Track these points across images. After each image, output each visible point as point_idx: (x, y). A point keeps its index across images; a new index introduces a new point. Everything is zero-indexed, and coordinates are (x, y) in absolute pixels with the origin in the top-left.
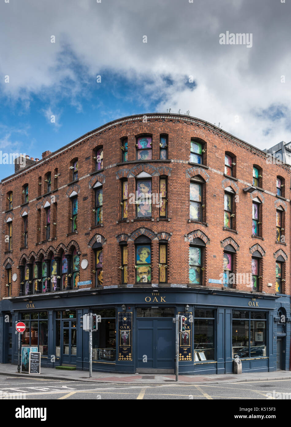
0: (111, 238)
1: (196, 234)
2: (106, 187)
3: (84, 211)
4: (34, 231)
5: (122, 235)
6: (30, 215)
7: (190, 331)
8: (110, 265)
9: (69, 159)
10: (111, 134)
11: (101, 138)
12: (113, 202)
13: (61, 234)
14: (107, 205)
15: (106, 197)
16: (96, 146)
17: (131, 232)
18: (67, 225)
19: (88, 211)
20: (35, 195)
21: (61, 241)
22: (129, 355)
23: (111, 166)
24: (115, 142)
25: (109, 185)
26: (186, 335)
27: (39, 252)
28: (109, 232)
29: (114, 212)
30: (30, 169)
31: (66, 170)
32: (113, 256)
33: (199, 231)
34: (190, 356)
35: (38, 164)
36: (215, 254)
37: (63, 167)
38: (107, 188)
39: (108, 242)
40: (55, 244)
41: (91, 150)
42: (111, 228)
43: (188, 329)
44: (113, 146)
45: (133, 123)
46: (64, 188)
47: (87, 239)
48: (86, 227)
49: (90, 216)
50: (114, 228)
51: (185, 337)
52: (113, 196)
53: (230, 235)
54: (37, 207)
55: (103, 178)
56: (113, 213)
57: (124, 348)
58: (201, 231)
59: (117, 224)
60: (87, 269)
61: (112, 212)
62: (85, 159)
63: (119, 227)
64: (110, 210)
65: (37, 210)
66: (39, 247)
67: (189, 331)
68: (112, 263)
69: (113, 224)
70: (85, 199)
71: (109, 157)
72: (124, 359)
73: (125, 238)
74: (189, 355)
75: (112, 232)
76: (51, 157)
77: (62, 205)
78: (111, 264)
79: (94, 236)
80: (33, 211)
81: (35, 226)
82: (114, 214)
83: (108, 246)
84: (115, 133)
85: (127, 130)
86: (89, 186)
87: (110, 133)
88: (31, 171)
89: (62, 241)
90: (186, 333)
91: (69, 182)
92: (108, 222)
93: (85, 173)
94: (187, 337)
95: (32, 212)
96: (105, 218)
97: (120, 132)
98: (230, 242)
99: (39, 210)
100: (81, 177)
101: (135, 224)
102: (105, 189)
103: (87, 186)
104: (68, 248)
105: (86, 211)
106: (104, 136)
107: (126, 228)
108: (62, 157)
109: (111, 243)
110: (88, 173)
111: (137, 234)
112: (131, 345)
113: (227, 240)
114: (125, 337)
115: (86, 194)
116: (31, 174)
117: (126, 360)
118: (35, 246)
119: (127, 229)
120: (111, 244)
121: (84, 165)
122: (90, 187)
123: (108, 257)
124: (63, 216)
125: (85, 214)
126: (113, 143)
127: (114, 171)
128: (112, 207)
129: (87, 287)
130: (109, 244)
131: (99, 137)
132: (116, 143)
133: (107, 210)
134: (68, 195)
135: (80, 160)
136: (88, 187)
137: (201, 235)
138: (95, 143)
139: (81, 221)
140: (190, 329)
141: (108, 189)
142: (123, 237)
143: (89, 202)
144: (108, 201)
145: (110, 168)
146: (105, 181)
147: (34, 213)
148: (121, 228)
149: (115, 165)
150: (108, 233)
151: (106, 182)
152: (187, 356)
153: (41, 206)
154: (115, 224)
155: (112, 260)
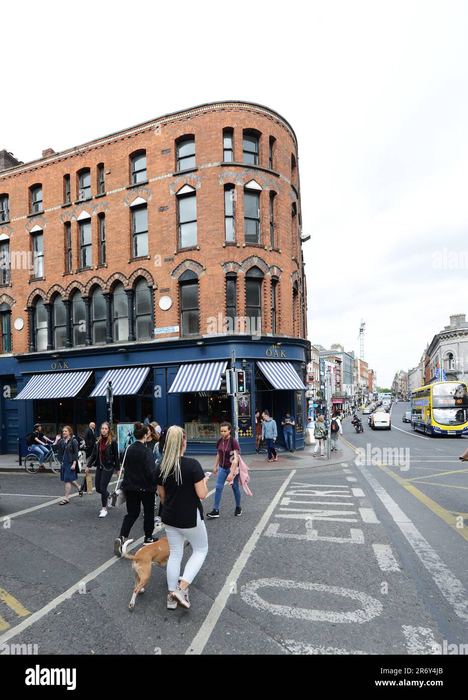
0: (213, 266)
2: (203, 194)
3: (162, 227)
4: (58, 254)
5: (230, 264)
6: (49, 231)
8: (212, 305)
9: (127, 150)
10: (208, 120)
11: (190, 124)
12: (216, 216)
13: (115, 260)
14: (206, 219)
15: (204, 207)
16: (182, 134)
17: (242, 261)
18: (127, 247)
19: (170, 227)
20: (58, 201)
21: (115, 269)
22: (249, 430)
23: (210, 165)
24: (215, 132)
25: (207, 192)
26: (300, 401)
27: (71, 286)
28: (210, 257)
29: (218, 230)
30: (45, 162)
31: (122, 167)
32: (217, 291)
33: (297, 272)
35: (63, 156)
37: (115, 162)
38: (205, 195)
39: (208, 272)
40: (104, 274)
41: (173, 139)
42: (214, 252)
44: (212, 137)
45: (240, 111)
46: (118, 193)
47: (168, 267)
48: (167, 250)
49: (172, 234)
50: (218, 252)
52: (216, 207)
54: (62, 220)
55: (198, 181)
56: (216, 232)
57: (243, 420)
59: (224, 247)
60: (170, 310)
61: (214, 230)
62: (160, 152)
63: (226, 252)
64: (211, 227)
65: (63, 223)
66: (70, 279)
68: (217, 301)
69: (216, 247)
70: (162, 209)
71: (206, 151)
72: (243, 436)
73: (234, 268)
75: (215, 258)
76: (89, 146)
77: (116, 217)
78: (214, 303)
79: (182, 263)
80: (54, 224)
81: (59, 247)
82: (218, 233)
83: (209, 278)
84: (215, 120)
85: (233, 119)
86: (171, 191)
87: (206, 119)
88: (48, 165)
89: (117, 269)
91: (127, 185)
92: (208, 244)
93: (161, 173)
95: (52, 226)
96: (202, 238)
97: (223, 119)
99: (68, 224)
100: (152, 178)
101: (246, 250)
102: (202, 196)
103: (167, 191)
104: (130, 279)
105: (165, 226)
106: (195, 122)
107: (235, 254)
108: (111, 147)
109: (214, 273)
110: (167, 172)
111: (249, 263)
112: (251, 415)
114: (244, 405)
115: (163, 202)
116: (48, 169)
117: (246, 435)
118: (62, 277)
119: (237, 255)
120: (213, 275)
121: (159, 160)
122: (172, 193)
123: (209, 293)
124: (119, 233)
125: (163, 231)
126: (212, 133)
127: (215, 172)
128: (215, 223)
129: (171, 336)
130: (210, 275)
131: (186, 122)
132: (217, 134)
133: (205, 226)
134: (126, 202)
135: (151, 154)
136: (169, 193)
138: (179, 130)
139: (157, 241)
141: (206, 197)
142: (231, 267)
143: (171, 214)
144: (207, 214)
145: (209, 168)
146: (200, 185)
147: (56, 228)
148: (228, 253)
149: (216, 164)
150: (209, 259)
151: (202, 187)
153: (72, 218)
154: (219, 247)
155: (216, 297)
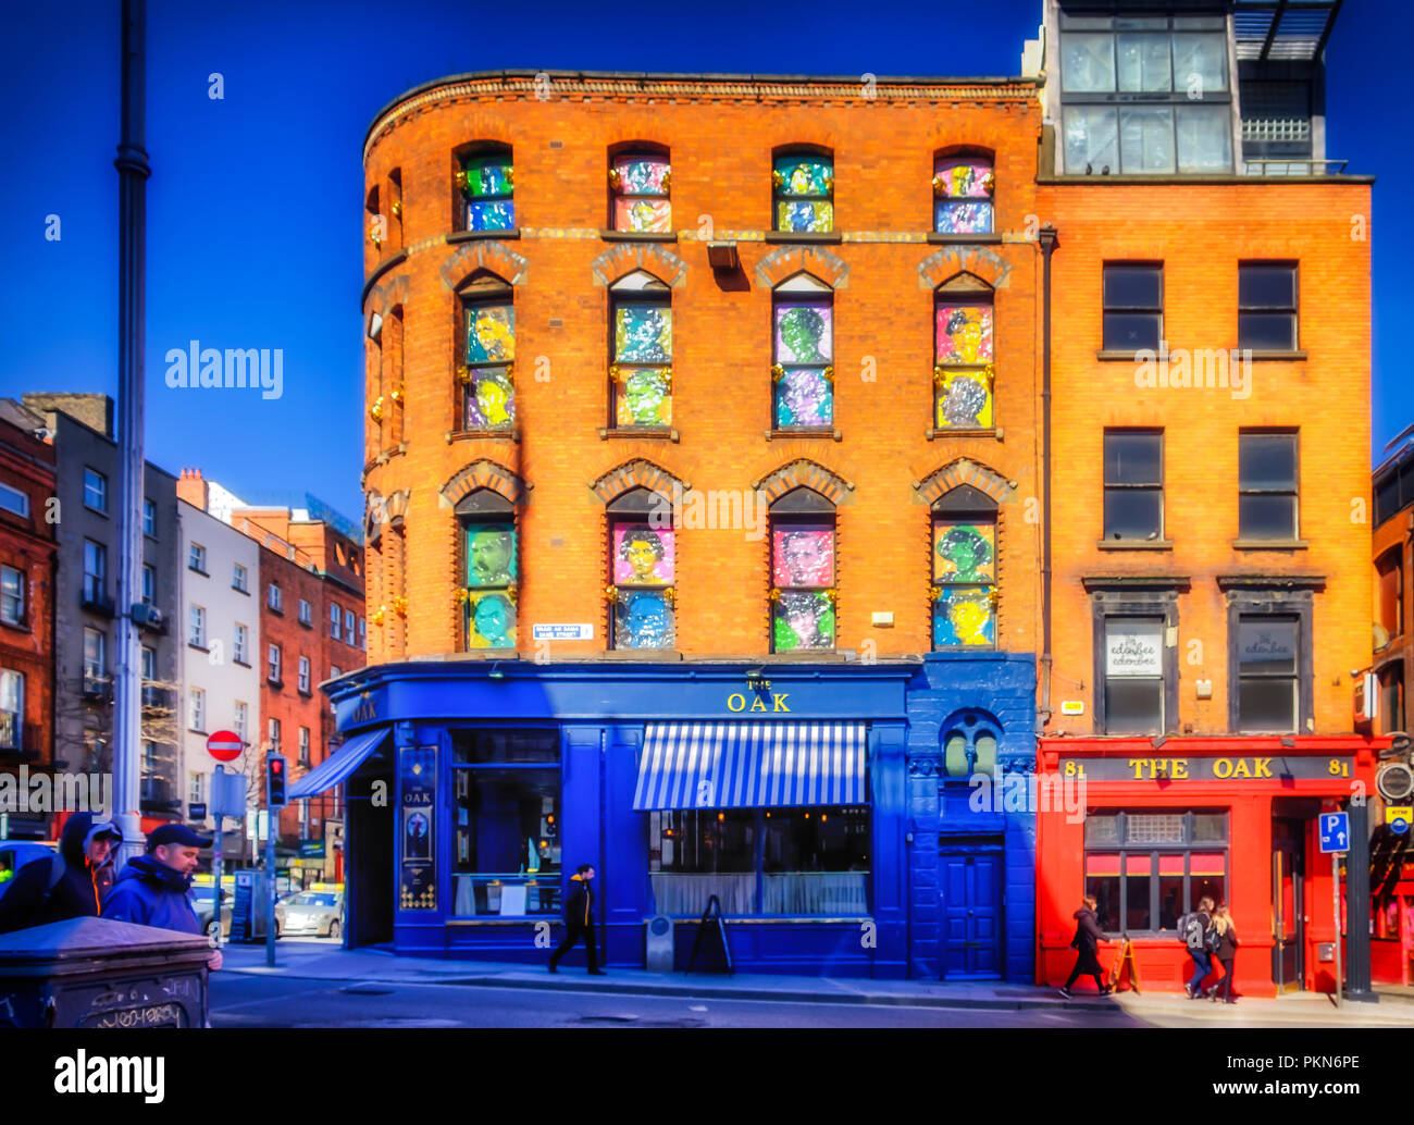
1: (473, 477)
7: (433, 811)
26: (419, 824)
33: (485, 463)
34: (430, 896)
36: (557, 536)
43: (426, 805)
51: (417, 832)
53: (638, 450)
58: (490, 462)
67: (427, 811)
74: (428, 892)
90: (418, 818)
94: (422, 831)
98: (639, 476)
113: (622, 472)
137: (492, 476)
140: (432, 803)
152: (423, 896)
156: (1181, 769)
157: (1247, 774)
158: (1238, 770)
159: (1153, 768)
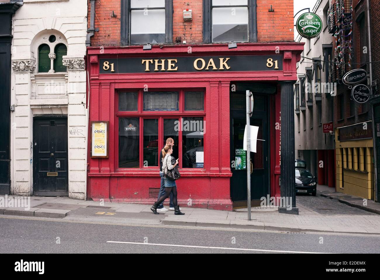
156: (173, 65)
157: (215, 68)
158: (209, 65)
159: (157, 64)
